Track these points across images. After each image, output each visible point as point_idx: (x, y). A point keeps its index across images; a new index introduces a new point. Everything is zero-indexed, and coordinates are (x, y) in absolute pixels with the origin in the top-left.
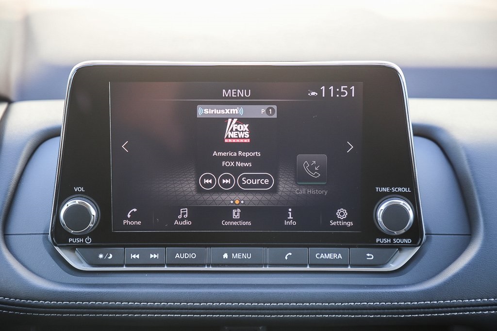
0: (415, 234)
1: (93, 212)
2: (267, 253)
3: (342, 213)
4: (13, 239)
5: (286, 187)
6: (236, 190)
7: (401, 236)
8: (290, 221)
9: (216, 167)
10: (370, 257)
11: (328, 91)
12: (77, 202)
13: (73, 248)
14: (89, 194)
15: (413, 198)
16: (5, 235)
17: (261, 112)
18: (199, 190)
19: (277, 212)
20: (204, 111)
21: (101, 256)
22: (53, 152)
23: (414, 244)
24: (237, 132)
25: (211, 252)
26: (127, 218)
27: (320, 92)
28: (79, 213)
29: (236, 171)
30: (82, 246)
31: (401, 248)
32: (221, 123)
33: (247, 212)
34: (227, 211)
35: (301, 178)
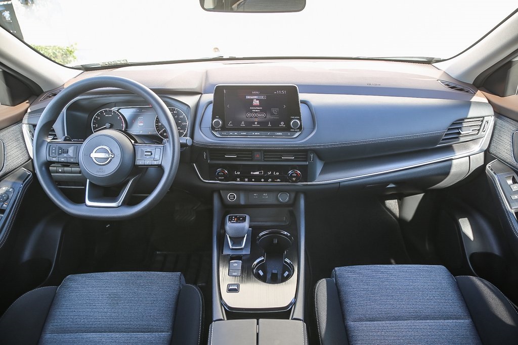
0: (300, 128)
1: (221, 122)
2: (263, 133)
3: (282, 123)
4: (202, 128)
5: (269, 117)
6: (256, 117)
7: (297, 129)
8: (270, 125)
9: (251, 111)
10: (289, 134)
11: (279, 92)
12: (217, 120)
13: (216, 131)
14: (219, 118)
15: (300, 120)
16: (200, 128)
17: (262, 97)
18: (247, 117)
19: (266, 123)
20: (248, 97)
21: (223, 133)
22: (211, 107)
23: (300, 131)
24: (256, 102)
25: (250, 133)
26: (229, 124)
27: (277, 92)
28: (217, 123)
29: (256, 112)
30: (218, 131)
31: (296, 132)
32: (252, 100)
33: (258, 123)
34: (254, 123)
35: (272, 114)
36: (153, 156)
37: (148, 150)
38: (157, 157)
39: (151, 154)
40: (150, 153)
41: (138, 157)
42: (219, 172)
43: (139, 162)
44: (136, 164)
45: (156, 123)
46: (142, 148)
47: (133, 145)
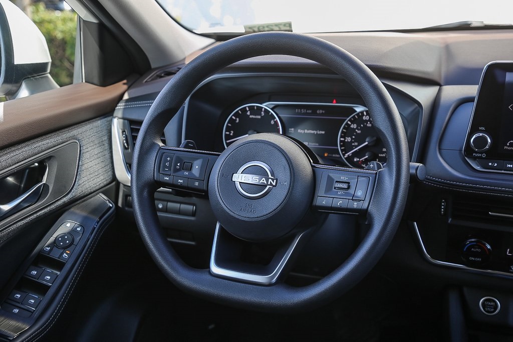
1: (489, 141)
4: (443, 151)
12: (481, 134)
14: (487, 131)
16: (440, 149)
21: (490, 164)
26: (507, 146)
30: (481, 158)
36: (351, 191)
37: (343, 178)
38: (359, 193)
39: (349, 187)
40: (345, 186)
41: (321, 190)
42: (473, 246)
43: (323, 200)
44: (314, 203)
45: (341, 137)
46: (331, 175)
47: (312, 166)
